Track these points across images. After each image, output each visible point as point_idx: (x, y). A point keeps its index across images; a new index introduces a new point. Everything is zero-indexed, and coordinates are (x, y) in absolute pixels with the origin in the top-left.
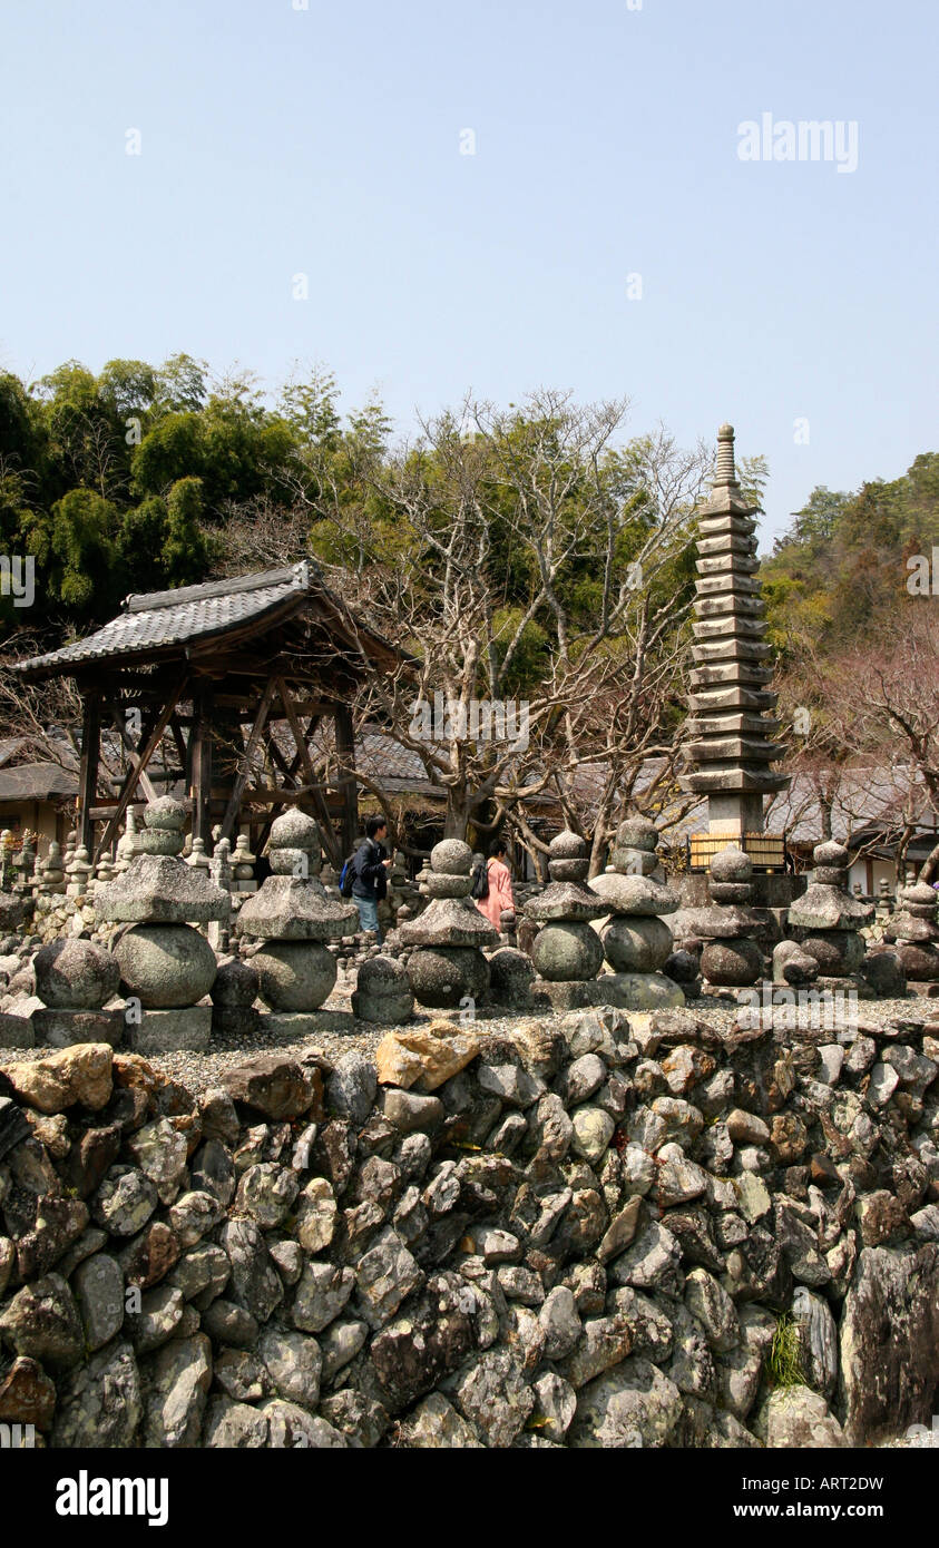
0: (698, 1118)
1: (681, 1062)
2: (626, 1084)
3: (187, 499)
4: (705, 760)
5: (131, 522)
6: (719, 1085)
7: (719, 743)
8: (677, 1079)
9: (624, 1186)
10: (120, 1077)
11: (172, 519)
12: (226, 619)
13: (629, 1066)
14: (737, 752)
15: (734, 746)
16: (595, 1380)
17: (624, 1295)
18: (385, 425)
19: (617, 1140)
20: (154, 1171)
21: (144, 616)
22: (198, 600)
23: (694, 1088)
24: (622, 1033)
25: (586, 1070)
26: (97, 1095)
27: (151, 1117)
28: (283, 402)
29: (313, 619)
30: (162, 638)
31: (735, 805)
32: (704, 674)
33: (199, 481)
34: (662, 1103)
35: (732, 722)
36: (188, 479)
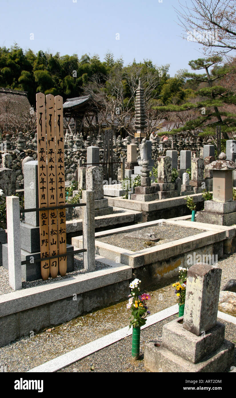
0: (78, 156)
1: (78, 152)
2: (72, 154)
3: (85, 77)
4: (137, 123)
5: (77, 81)
6: (81, 154)
7: (138, 121)
8: (77, 154)
9: (71, 161)
10: (32, 151)
11: (83, 80)
12: (79, 103)
13: (73, 153)
14: (140, 123)
15: (139, 122)
16: (67, 173)
17: (70, 168)
18: (123, 62)
19: (71, 157)
20: (34, 157)
21: (69, 102)
22: (76, 100)
23: (78, 154)
24: (72, 150)
25: (69, 153)
26: (30, 152)
27: (34, 154)
28: (106, 57)
29: (90, 104)
30: (70, 106)
31: (140, 129)
32: (136, 112)
33: (87, 74)
34: (75, 155)
35: (139, 118)
36: (85, 74)
